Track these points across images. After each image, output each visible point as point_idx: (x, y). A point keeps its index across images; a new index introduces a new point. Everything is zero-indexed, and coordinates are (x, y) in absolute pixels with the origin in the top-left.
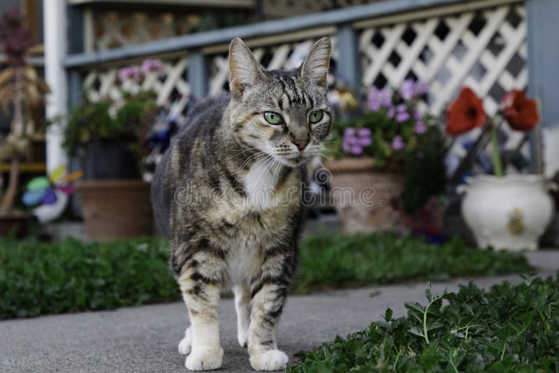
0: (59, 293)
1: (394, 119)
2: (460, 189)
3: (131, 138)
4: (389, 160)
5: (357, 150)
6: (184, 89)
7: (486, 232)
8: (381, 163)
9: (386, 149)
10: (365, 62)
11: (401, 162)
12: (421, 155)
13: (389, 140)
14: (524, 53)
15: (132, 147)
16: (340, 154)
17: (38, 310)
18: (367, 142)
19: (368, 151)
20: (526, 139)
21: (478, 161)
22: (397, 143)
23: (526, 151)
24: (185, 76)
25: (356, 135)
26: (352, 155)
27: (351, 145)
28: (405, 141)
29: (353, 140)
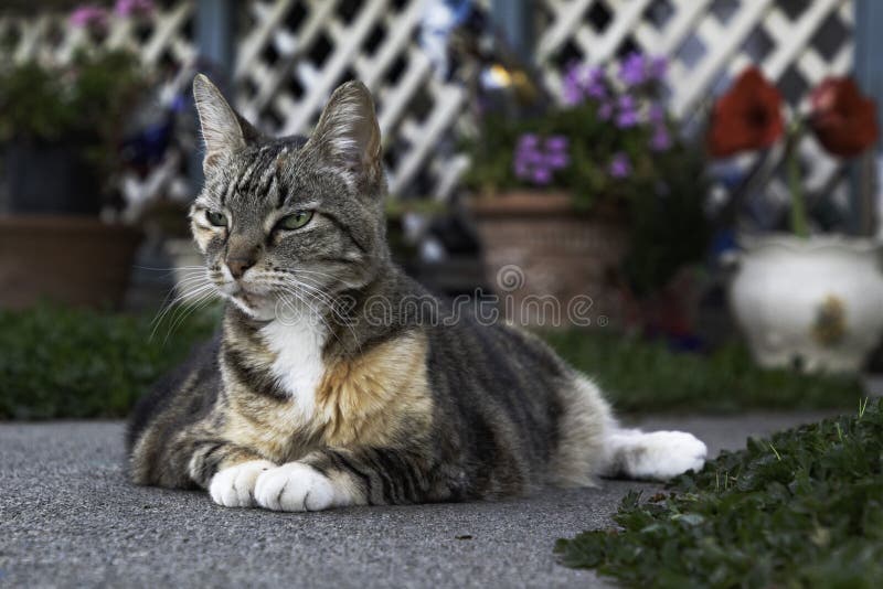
0: (80, 381)
1: (611, 123)
2: (729, 257)
3: (93, 138)
4: (600, 196)
5: (541, 175)
6: (186, 53)
7: (774, 338)
8: (584, 203)
9: (597, 178)
10: (541, 20)
11: (622, 203)
12: (662, 189)
13: (600, 161)
14: (847, 14)
15: (92, 154)
16: (509, 182)
17: (52, 409)
18: (559, 161)
19: (561, 180)
20: (842, 175)
21: (749, 212)
22: (618, 167)
23: (841, 196)
24: (188, 31)
25: (541, 148)
26: (530, 185)
27: (531, 166)
28: (633, 162)
29: (536, 157)
